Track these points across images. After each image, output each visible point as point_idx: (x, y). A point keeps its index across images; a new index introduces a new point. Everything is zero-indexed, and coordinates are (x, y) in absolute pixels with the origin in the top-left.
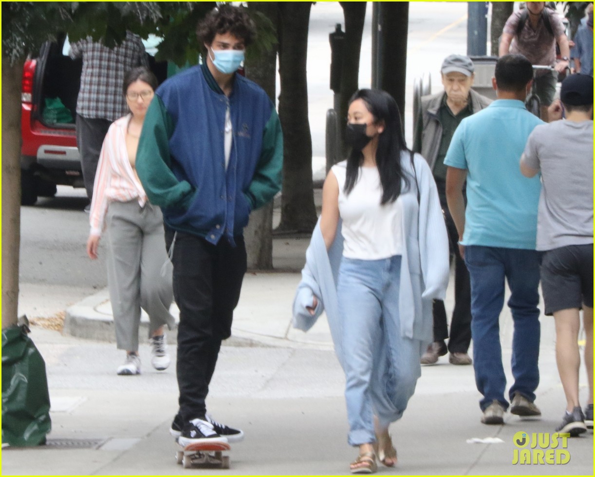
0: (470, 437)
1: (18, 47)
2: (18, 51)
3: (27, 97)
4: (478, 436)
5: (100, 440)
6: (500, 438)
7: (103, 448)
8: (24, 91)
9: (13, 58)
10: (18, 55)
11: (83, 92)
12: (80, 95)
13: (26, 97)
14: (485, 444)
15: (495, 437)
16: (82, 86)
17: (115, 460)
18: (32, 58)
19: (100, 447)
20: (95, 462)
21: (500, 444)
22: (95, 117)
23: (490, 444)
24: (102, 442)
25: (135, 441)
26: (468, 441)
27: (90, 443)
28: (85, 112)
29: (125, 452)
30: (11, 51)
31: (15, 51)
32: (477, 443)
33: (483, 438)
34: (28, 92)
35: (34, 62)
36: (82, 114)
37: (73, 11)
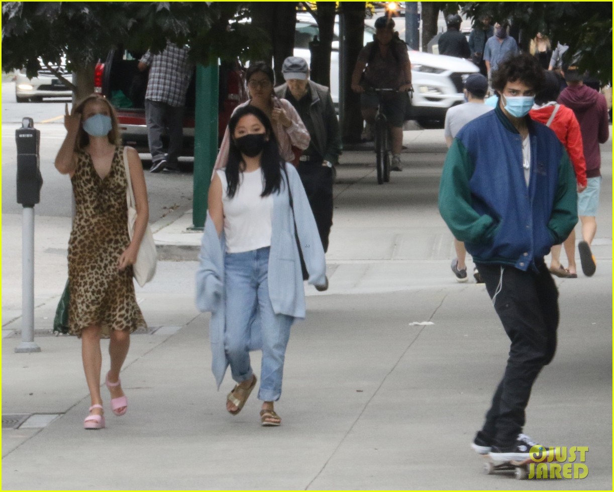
0: (412, 321)
1: (90, 56)
2: (90, 58)
4: (418, 322)
5: (154, 328)
6: (433, 322)
7: (156, 333)
8: (96, 86)
9: (86, 64)
10: (90, 61)
12: (149, 86)
13: (98, 90)
15: (429, 321)
17: (164, 342)
18: (102, 62)
19: (154, 332)
20: (150, 343)
21: (432, 326)
23: (425, 326)
24: (155, 329)
25: (179, 328)
26: (410, 324)
29: (172, 336)
30: (85, 59)
31: (87, 59)
32: (417, 325)
33: (421, 322)
34: (100, 86)
35: (103, 65)
37: (129, 29)
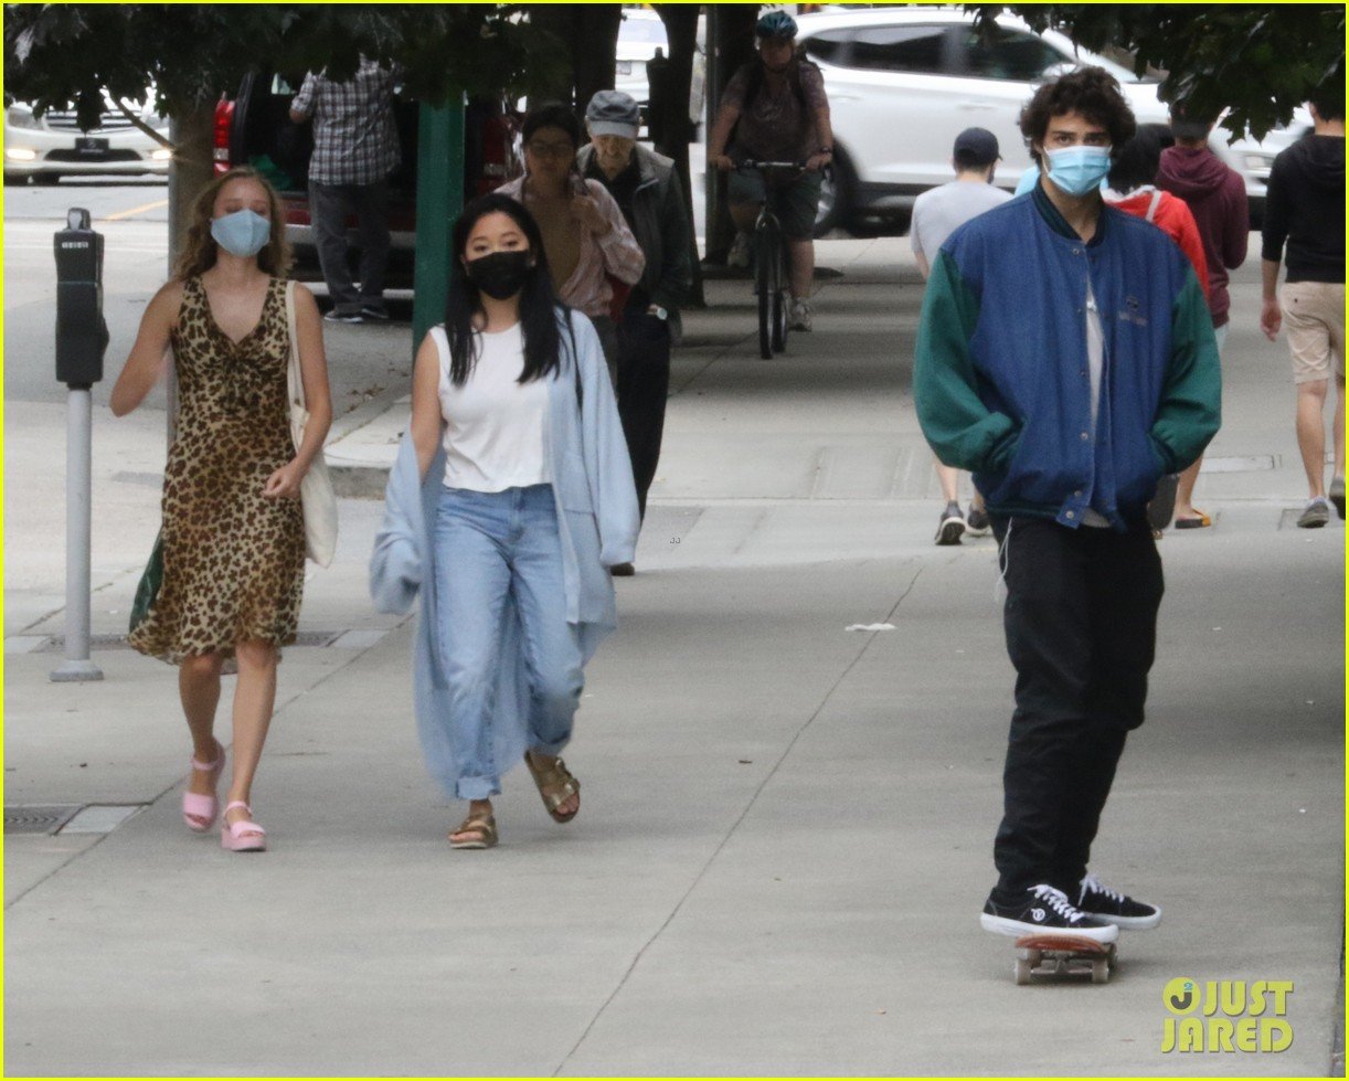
0: (851, 623)
1: (205, 85)
2: (205, 90)
3: (221, 154)
4: (861, 623)
5: (332, 633)
6: (892, 623)
7: (336, 644)
8: (219, 146)
9: (198, 102)
10: (205, 96)
11: (321, 149)
12: (316, 153)
14: (871, 631)
15: (885, 622)
16: (318, 142)
17: (353, 661)
18: (229, 98)
19: (331, 642)
21: (890, 630)
22: (340, 183)
23: (878, 631)
24: (335, 636)
25: (382, 634)
26: (847, 628)
27: (318, 638)
28: (325, 177)
29: (366, 650)
30: (195, 92)
31: (200, 92)
32: (859, 630)
33: (868, 624)
34: (223, 146)
35: (231, 105)
36: (320, 180)
37: (283, 32)
